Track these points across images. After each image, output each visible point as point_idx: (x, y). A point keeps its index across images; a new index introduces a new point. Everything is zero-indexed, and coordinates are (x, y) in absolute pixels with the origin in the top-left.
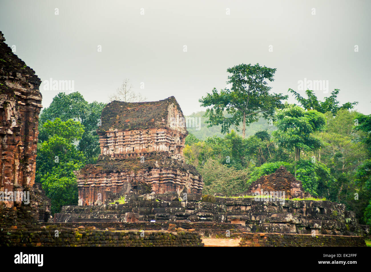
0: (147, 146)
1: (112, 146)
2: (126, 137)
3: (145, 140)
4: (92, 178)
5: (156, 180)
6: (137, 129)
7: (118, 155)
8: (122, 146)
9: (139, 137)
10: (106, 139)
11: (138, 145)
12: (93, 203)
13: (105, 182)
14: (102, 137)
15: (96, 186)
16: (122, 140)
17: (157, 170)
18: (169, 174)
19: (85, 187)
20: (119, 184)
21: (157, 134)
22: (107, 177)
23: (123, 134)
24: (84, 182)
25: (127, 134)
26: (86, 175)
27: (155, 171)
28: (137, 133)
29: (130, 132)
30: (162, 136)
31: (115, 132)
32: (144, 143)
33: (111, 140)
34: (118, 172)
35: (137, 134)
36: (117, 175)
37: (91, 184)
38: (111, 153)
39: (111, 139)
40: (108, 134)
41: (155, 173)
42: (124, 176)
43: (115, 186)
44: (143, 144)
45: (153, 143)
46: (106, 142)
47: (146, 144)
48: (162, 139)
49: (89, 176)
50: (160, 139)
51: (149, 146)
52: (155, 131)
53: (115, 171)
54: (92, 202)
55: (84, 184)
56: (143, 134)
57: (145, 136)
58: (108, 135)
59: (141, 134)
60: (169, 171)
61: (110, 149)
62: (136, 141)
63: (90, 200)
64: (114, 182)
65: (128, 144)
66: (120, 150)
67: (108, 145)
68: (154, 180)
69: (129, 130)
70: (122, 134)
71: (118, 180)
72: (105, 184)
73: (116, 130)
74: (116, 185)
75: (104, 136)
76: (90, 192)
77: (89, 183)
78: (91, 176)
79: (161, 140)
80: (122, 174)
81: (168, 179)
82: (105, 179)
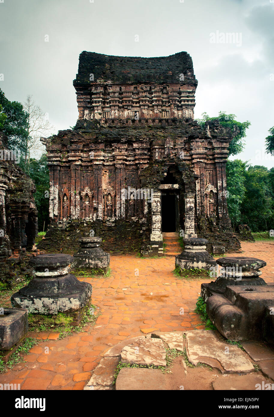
0: (160, 110)
1: (100, 108)
2: (124, 95)
3: (159, 100)
4: (75, 151)
5: (200, 158)
6: (145, 83)
7: (113, 121)
8: (117, 108)
9: (148, 95)
10: (89, 97)
11: (146, 107)
12: (80, 193)
13: (102, 158)
14: (82, 92)
15: (83, 164)
16: (118, 99)
17: (203, 141)
18: (224, 148)
19: (60, 166)
20: (127, 163)
21: (180, 93)
22: (104, 151)
23: (121, 89)
24: (60, 157)
25: (128, 90)
26: (64, 146)
27: (200, 144)
28: (145, 89)
29: (132, 88)
30: (188, 97)
31: (107, 85)
32: (157, 106)
33: (99, 98)
34: (130, 142)
35: (145, 92)
36: (126, 146)
37: (75, 161)
38: (98, 117)
39: (98, 96)
40: (94, 88)
41: (198, 147)
42: (138, 149)
43: (122, 166)
44: (155, 107)
45: (172, 106)
46: (89, 100)
47: (159, 107)
48: (188, 101)
49: (71, 148)
50: (184, 101)
51: (163, 110)
52: (176, 88)
53: (124, 140)
54: (78, 192)
55: (59, 161)
56: (156, 92)
57: (157, 94)
58: (93, 90)
59: (153, 91)
60: (224, 144)
61: (96, 112)
62: (142, 101)
63: (73, 188)
64: (120, 159)
65: (128, 106)
66: (114, 113)
67: (94, 105)
68: (197, 158)
69: (132, 84)
70: (118, 89)
71: (127, 156)
72: (102, 162)
73: (110, 82)
74: (123, 164)
75: (86, 91)
76: (73, 175)
77: (70, 159)
78: (74, 146)
79: (186, 103)
80: (135, 145)
81: (223, 156)
82: (102, 153)
